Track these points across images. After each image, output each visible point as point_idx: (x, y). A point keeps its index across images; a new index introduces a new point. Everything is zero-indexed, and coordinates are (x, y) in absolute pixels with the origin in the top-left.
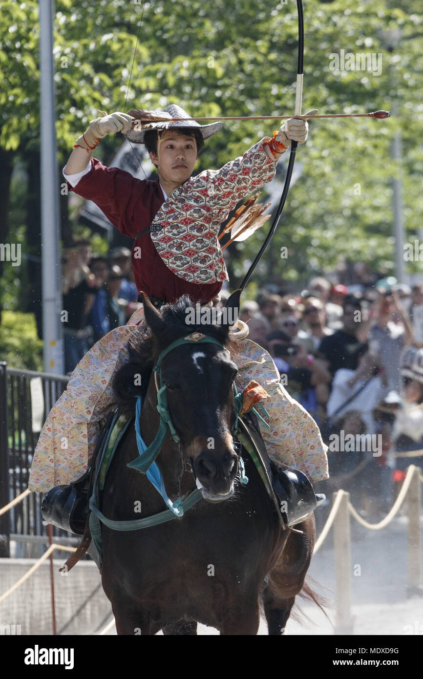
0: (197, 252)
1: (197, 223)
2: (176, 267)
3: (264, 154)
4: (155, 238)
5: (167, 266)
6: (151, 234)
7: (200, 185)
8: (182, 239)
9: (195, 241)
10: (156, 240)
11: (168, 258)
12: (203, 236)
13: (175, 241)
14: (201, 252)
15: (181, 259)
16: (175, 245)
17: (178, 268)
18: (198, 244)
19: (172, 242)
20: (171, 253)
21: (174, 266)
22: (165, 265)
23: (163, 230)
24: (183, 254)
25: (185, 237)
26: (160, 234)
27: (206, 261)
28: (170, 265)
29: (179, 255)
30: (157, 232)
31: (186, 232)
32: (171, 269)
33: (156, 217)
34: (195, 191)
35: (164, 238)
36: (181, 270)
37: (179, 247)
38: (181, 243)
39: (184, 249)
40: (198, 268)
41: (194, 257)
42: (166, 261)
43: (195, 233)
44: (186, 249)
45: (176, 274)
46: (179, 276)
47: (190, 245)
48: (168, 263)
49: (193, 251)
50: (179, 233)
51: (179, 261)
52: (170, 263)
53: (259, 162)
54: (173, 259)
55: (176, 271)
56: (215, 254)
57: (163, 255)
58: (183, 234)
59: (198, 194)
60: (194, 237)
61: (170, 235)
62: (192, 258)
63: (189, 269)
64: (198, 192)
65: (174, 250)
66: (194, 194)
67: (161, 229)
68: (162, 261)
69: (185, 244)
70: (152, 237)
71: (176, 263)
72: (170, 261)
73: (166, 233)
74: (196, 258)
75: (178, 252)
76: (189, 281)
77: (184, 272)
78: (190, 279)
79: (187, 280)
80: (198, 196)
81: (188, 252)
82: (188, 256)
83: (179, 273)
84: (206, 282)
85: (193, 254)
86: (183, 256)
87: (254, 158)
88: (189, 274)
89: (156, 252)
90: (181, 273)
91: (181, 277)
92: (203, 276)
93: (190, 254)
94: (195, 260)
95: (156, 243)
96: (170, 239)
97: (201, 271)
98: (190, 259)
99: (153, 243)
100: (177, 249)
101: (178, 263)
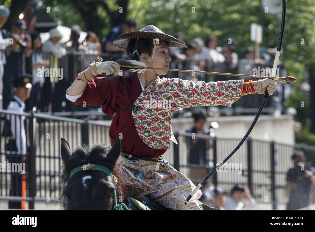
0: (159, 129)
1: (163, 111)
2: (144, 137)
3: (241, 91)
4: (135, 115)
5: (139, 135)
6: (133, 111)
7: (173, 89)
8: (152, 119)
9: (159, 122)
10: (135, 117)
11: (140, 130)
12: (165, 120)
13: (148, 120)
14: (161, 129)
15: (148, 132)
16: (147, 122)
17: (146, 137)
18: (160, 124)
19: (145, 120)
20: (143, 127)
21: (143, 136)
22: (138, 134)
23: (141, 111)
24: (150, 129)
25: (154, 119)
26: (139, 113)
27: (162, 135)
28: (141, 134)
29: (148, 129)
30: (137, 111)
31: (156, 115)
32: (141, 138)
33: (137, 100)
34: (169, 92)
35: (141, 116)
36: (147, 139)
37: (149, 125)
38: (151, 122)
39: (152, 126)
40: (156, 139)
41: (156, 132)
42: (139, 131)
43: (161, 117)
44: (153, 126)
45: (143, 141)
46: (145, 143)
47: (156, 124)
48: (140, 133)
49: (157, 128)
50: (151, 115)
51: (147, 133)
52: (141, 133)
53: (234, 93)
54: (144, 131)
55: (144, 139)
56: (169, 131)
57: (138, 128)
58: (154, 116)
59: (170, 95)
60: (160, 119)
61: (145, 115)
62: (155, 132)
63: (151, 139)
64: (171, 93)
65: (146, 126)
66: (168, 94)
67: (140, 110)
68: (136, 131)
69: (153, 123)
70: (133, 114)
71: (145, 134)
72: (142, 132)
73: (143, 114)
74: (157, 132)
75: (148, 127)
76: (150, 147)
77: (148, 141)
78: (151, 145)
79: (149, 146)
80: (170, 96)
81: (154, 128)
82: (153, 131)
83: (146, 140)
84: (158, 148)
85: (156, 130)
86: (150, 131)
87: (232, 90)
88: (151, 142)
89: (133, 124)
90: (147, 141)
91: (146, 144)
92: (158, 144)
93: (155, 130)
94: (156, 134)
95: (135, 118)
96: (145, 118)
97: (157, 141)
98: (154, 133)
99: (133, 118)
100: (147, 125)
101: (147, 134)
